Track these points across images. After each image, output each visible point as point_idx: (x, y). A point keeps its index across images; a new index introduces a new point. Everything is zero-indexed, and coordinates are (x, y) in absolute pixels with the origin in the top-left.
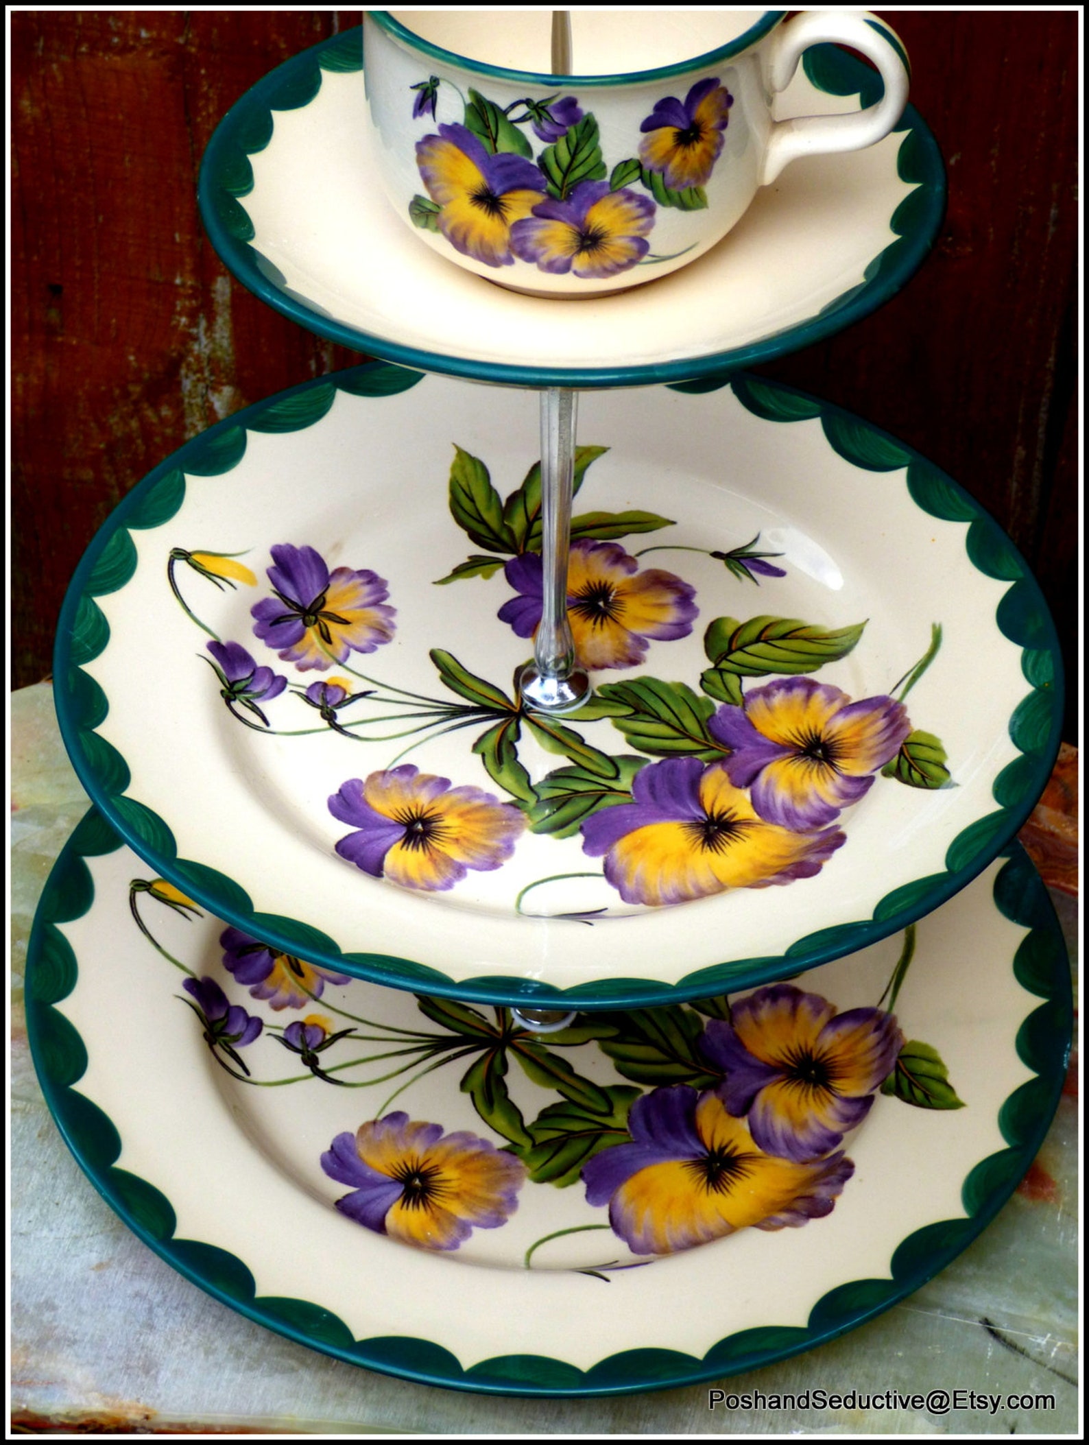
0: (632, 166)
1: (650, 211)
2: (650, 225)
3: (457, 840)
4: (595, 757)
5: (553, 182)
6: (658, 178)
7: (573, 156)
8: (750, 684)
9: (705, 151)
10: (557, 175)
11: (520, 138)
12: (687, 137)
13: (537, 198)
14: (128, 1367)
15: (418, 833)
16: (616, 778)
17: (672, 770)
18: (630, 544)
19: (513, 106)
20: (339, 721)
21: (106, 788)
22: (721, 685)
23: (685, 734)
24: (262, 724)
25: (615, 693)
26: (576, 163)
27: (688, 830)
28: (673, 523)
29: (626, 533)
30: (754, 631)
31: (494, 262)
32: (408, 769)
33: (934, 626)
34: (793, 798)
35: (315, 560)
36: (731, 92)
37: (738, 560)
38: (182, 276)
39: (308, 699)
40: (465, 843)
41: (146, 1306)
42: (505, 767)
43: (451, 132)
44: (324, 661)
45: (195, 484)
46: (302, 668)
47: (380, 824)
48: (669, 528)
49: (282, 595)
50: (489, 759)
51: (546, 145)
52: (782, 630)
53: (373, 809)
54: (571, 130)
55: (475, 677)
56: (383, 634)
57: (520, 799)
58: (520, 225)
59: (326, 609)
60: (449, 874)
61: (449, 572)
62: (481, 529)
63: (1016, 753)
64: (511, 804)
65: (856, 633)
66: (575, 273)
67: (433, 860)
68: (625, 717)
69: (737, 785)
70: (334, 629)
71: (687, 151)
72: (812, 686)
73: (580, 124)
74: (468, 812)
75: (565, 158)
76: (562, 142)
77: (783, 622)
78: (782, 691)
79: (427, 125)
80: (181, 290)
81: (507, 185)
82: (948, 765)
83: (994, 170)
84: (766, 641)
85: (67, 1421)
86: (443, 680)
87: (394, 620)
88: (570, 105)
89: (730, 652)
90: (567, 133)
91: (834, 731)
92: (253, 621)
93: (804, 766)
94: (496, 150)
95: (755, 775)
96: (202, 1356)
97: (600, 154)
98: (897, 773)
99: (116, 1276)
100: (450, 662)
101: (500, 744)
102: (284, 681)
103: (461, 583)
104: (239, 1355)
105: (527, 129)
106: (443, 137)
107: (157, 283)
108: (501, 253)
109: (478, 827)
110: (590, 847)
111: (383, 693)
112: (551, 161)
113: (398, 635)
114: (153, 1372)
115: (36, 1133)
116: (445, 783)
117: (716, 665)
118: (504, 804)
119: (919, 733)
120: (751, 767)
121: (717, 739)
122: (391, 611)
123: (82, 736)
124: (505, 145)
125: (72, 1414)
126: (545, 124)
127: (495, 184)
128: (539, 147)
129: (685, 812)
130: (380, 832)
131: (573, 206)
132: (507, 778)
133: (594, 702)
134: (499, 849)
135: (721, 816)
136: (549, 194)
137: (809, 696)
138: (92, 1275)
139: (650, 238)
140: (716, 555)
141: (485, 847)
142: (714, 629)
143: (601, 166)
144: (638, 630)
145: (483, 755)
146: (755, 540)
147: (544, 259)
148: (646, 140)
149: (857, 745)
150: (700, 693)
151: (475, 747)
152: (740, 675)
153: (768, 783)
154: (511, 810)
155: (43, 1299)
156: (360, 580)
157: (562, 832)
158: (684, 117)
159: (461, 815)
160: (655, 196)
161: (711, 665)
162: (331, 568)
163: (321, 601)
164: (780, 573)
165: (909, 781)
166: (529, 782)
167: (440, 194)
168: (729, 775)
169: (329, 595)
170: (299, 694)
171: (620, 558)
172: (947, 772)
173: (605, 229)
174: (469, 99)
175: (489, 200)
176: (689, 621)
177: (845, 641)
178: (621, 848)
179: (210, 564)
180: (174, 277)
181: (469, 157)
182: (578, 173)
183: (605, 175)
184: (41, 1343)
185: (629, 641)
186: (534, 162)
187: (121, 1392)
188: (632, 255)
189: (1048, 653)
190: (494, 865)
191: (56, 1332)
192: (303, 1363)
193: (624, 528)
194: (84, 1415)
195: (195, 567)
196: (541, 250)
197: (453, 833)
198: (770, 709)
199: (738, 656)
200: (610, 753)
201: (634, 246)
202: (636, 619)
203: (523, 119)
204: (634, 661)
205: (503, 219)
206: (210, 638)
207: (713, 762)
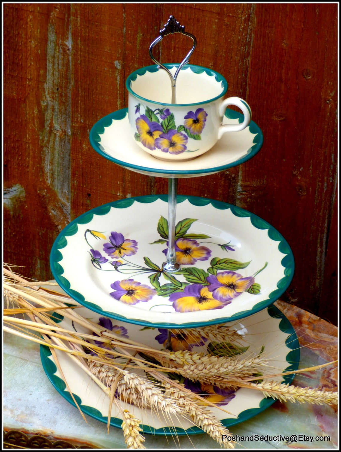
0: (182, 127)
1: (187, 139)
2: (187, 142)
3: (139, 295)
4: (177, 282)
5: (164, 130)
6: (188, 131)
7: (169, 123)
8: (219, 271)
9: (200, 126)
10: (165, 128)
11: (157, 118)
12: (196, 121)
13: (160, 133)
14: (50, 422)
15: (130, 293)
16: (181, 286)
17: (195, 286)
18: (199, 241)
19: (155, 110)
20: (118, 269)
21: (57, 273)
22: (212, 271)
23: (200, 279)
24: (100, 268)
25: (186, 270)
26: (169, 125)
27: (195, 299)
28: (211, 237)
29: (199, 238)
30: (224, 261)
31: (151, 149)
32: (132, 280)
33: (266, 262)
34: (223, 295)
35: (122, 236)
36: (207, 113)
37: (224, 247)
38: (119, 193)
39: (112, 264)
40: (141, 296)
41: (57, 410)
42: (155, 282)
43: (143, 117)
44: (118, 257)
45: (95, 216)
46: (112, 258)
47: (122, 290)
48: (210, 238)
49: (112, 243)
50: (151, 280)
51: (162, 120)
52: (231, 261)
53: (121, 287)
54: (168, 117)
55: (153, 263)
56: (134, 253)
57: (157, 288)
58: (157, 139)
59: (122, 247)
60: (135, 302)
61: (153, 242)
62: (164, 234)
63: (277, 288)
64: (154, 289)
65: (248, 264)
66: (170, 152)
67: (132, 299)
68: (187, 275)
69: (210, 291)
70: (122, 251)
71: (196, 125)
72: (234, 273)
73: (170, 115)
74: (144, 290)
75: (167, 123)
76: (166, 120)
77: (231, 260)
78: (227, 274)
79: (138, 115)
80: (119, 197)
81: (154, 130)
82: (260, 290)
83: (311, 173)
84: (226, 263)
85: (33, 432)
86: (145, 263)
87: (137, 250)
88: (168, 110)
89: (216, 264)
90: (167, 118)
91: (237, 283)
92: (103, 247)
93: (227, 289)
94: (152, 121)
95: (215, 289)
96: (68, 421)
97: (175, 123)
98: (248, 291)
99: (51, 403)
100: (148, 260)
101: (155, 277)
102: (107, 260)
103: (155, 244)
104: (77, 422)
105: (158, 116)
106: (141, 118)
107: (113, 195)
108: (153, 146)
109: (145, 293)
110: (171, 299)
111: (130, 264)
112: (163, 124)
113: (137, 254)
114: (56, 423)
115: (40, 371)
116: (139, 283)
117: (212, 266)
118: (152, 289)
119: (256, 283)
120: (214, 288)
121: (208, 281)
122: (137, 248)
123: (54, 263)
124: (154, 120)
125: (34, 430)
126: (162, 115)
127: (151, 129)
128: (161, 120)
129: (196, 295)
130: (121, 292)
131: (168, 135)
132: (155, 284)
133: (180, 271)
134: (148, 298)
135: (204, 297)
136: (163, 132)
137: (233, 275)
138: (46, 402)
139: (187, 145)
140: (219, 245)
141: (145, 297)
142: (214, 260)
143: (175, 126)
144: (195, 258)
145: (150, 279)
146: (229, 243)
147: (162, 148)
148: (186, 121)
149: (242, 286)
150: (206, 272)
151: (149, 277)
152: (217, 269)
153: (218, 292)
154: (154, 290)
155: (33, 405)
156: (131, 242)
157: (165, 296)
158: (195, 117)
159: (141, 290)
160: (188, 135)
161: (211, 266)
162: (125, 239)
163: (121, 245)
164: (233, 250)
165: (251, 293)
166: (160, 285)
167: (140, 132)
168: (209, 289)
169: (123, 244)
170: (110, 263)
171: (195, 243)
172: (260, 291)
173: (176, 142)
174: (146, 109)
175: (150, 133)
176: (208, 257)
177: (245, 265)
178: (178, 301)
179: (95, 234)
180: (118, 193)
181: (146, 122)
182: (170, 127)
183: (175, 129)
184: (30, 415)
185: (192, 260)
186: (160, 124)
187: (47, 426)
188: (183, 149)
189: (291, 269)
190: (147, 301)
191: (34, 412)
192: (92, 426)
193: (198, 237)
194: (37, 431)
195: (92, 234)
196: (161, 146)
197: (138, 294)
198: (222, 277)
199: (218, 265)
200: (181, 281)
201: (183, 147)
202: (196, 256)
203: (157, 114)
204: (192, 264)
205: (153, 138)
206: (91, 248)
207: (205, 286)
